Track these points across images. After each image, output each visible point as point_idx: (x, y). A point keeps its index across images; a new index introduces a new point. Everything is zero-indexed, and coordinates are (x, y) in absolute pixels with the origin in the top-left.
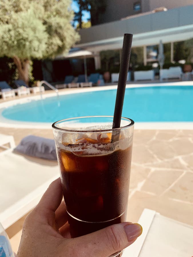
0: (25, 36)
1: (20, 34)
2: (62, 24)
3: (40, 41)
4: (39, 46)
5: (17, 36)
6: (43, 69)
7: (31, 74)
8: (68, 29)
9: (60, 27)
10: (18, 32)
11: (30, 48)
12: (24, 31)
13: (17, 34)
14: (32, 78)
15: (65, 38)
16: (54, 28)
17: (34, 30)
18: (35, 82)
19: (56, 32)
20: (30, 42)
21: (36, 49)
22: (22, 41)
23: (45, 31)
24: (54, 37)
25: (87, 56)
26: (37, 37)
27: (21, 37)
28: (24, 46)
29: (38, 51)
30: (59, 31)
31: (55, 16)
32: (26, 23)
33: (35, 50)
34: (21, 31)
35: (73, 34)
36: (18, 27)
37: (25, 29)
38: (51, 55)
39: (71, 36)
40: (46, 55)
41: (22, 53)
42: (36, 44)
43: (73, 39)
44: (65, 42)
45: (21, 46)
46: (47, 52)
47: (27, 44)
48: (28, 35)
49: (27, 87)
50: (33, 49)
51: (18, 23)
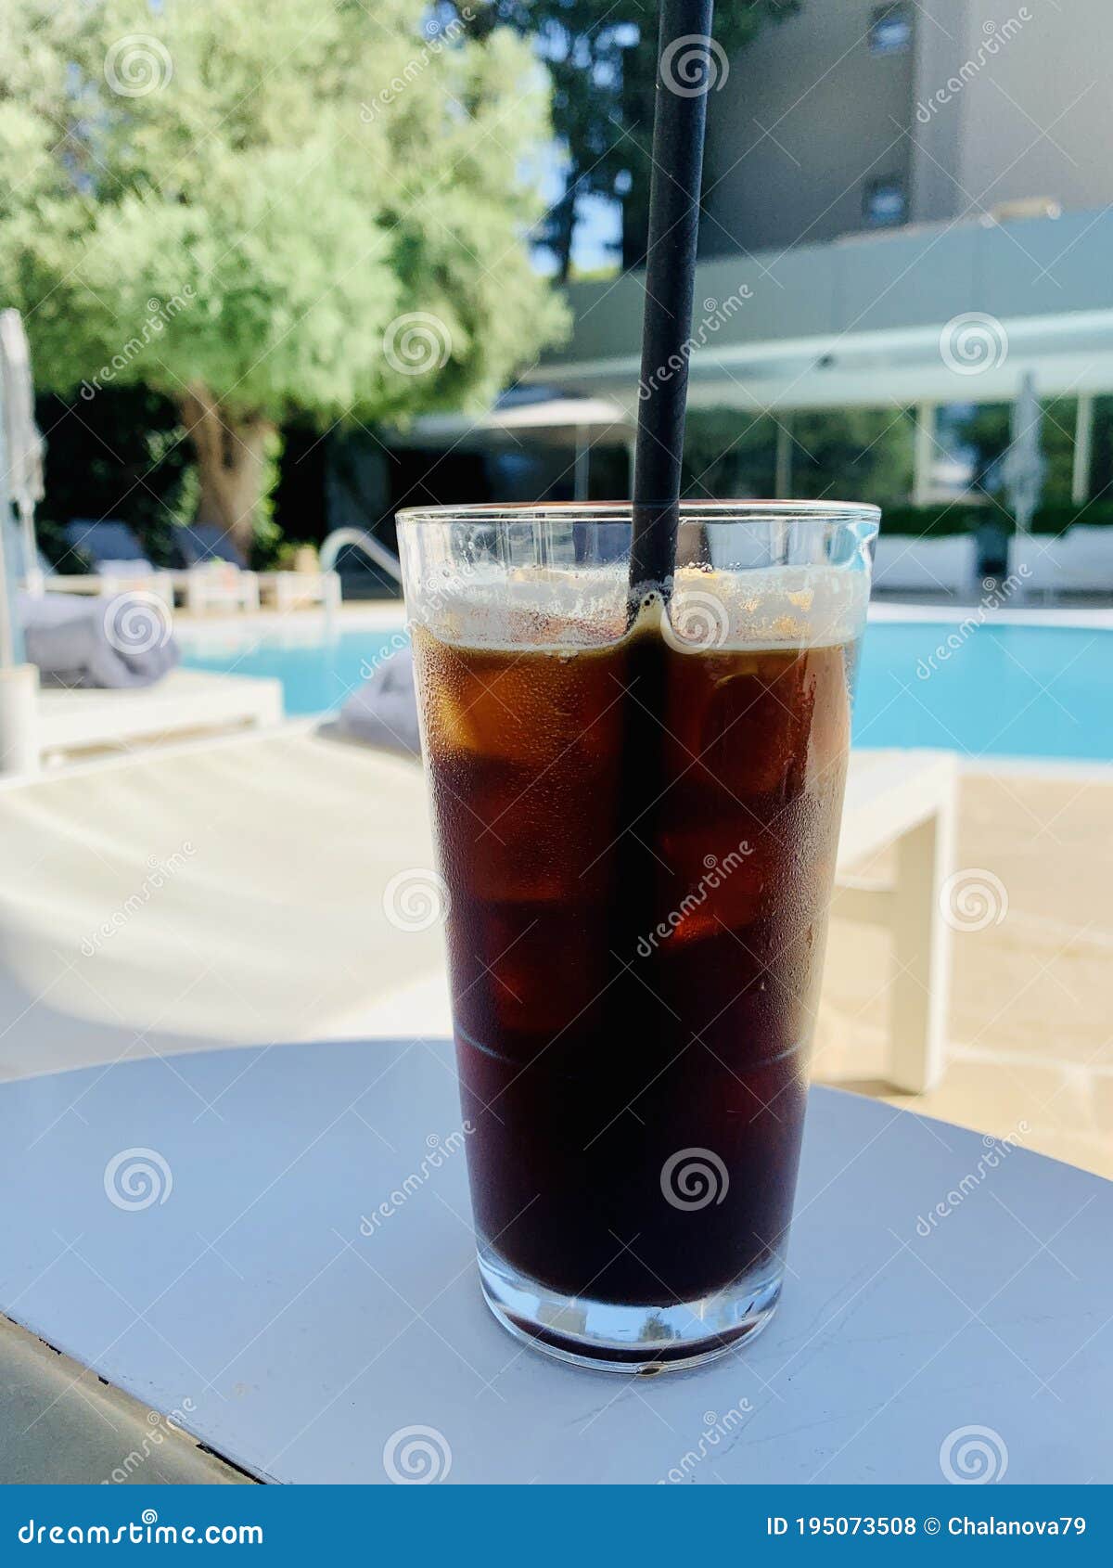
0: (272, 274)
1: (244, 264)
2: (480, 239)
3: (348, 311)
4: (339, 340)
5: (225, 272)
6: (334, 489)
7: (263, 507)
8: (510, 268)
9: (469, 254)
10: (237, 251)
11: (292, 346)
12: (272, 248)
13: (231, 260)
14: (270, 531)
15: (486, 317)
16: (431, 254)
17: (327, 248)
18: (286, 552)
19: (442, 274)
20: (298, 312)
21: (326, 354)
22: (253, 303)
23: (387, 262)
24: (428, 299)
25: (595, 428)
26: (338, 292)
27: (248, 282)
28: (261, 329)
29: (330, 367)
30: (458, 271)
31: (445, 189)
32: (286, 205)
33: (315, 360)
34: (253, 247)
35: (530, 299)
36: (240, 226)
37: (278, 239)
38: (399, 403)
39: (522, 307)
40: (371, 397)
41: (242, 369)
42: (325, 324)
43: (531, 329)
44: (482, 336)
45: (244, 329)
46: (381, 384)
47: (280, 318)
48: (289, 270)
49: (243, 568)
50: (304, 351)
51: (240, 205)
